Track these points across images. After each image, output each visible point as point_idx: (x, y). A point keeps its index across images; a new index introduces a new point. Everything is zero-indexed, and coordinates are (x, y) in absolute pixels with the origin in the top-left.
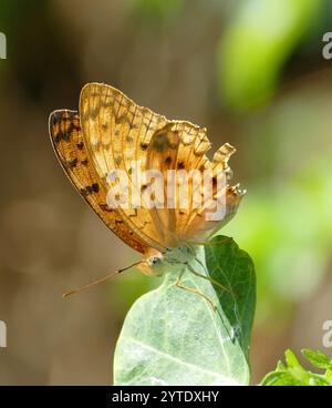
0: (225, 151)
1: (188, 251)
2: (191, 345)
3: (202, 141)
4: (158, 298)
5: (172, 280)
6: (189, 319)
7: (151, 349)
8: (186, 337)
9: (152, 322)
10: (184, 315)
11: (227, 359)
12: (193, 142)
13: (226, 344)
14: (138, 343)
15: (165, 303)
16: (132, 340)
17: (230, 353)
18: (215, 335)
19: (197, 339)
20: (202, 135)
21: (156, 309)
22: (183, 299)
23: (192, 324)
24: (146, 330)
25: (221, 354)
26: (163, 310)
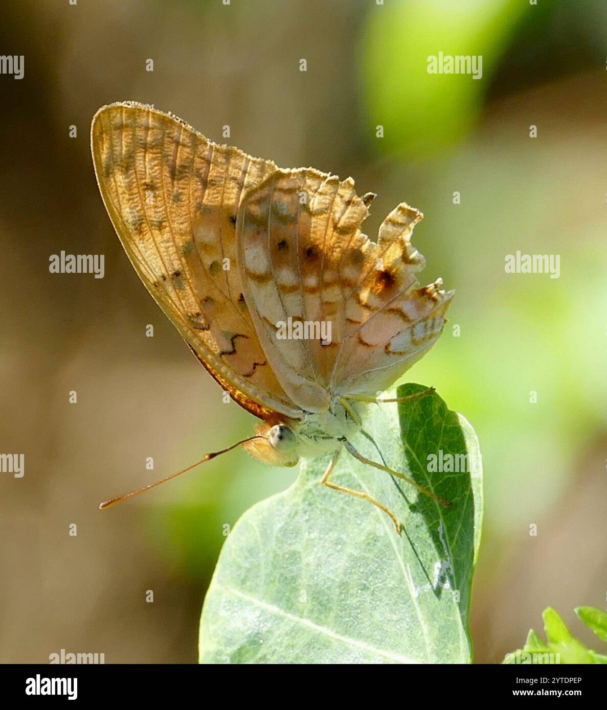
0: (401, 219)
1: (347, 414)
2: (353, 601)
3: (348, 203)
4: (286, 509)
5: (315, 473)
6: (349, 550)
7: (274, 609)
8: (344, 585)
9: (276, 556)
10: (338, 542)
11: (425, 628)
12: (329, 208)
13: (421, 599)
14: (247, 597)
15: (301, 519)
16: (237, 593)
17: (432, 617)
18: (401, 580)
19: (365, 588)
20: (347, 193)
21: (284, 531)
22: (335, 509)
23: (355, 560)
24: (263, 571)
25: (414, 618)
26: (297, 532)
